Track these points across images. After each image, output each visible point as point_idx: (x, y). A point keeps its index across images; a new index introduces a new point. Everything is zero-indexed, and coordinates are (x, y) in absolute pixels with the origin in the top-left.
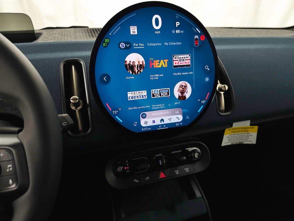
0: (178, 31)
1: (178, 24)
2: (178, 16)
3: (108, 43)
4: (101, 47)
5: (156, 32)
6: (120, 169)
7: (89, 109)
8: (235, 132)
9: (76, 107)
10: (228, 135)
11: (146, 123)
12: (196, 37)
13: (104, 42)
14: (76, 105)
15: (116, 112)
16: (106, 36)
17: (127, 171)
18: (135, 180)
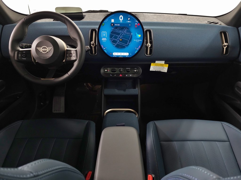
0: (129, 22)
1: (129, 19)
2: (129, 16)
3: (104, 25)
4: (101, 26)
5: (120, 22)
6: (106, 70)
7: (97, 47)
8: (157, 65)
9: (93, 46)
10: (153, 66)
11: (115, 54)
12: (136, 24)
13: (103, 24)
14: (93, 45)
15: (105, 48)
16: (103, 23)
17: (109, 72)
18: (111, 75)
